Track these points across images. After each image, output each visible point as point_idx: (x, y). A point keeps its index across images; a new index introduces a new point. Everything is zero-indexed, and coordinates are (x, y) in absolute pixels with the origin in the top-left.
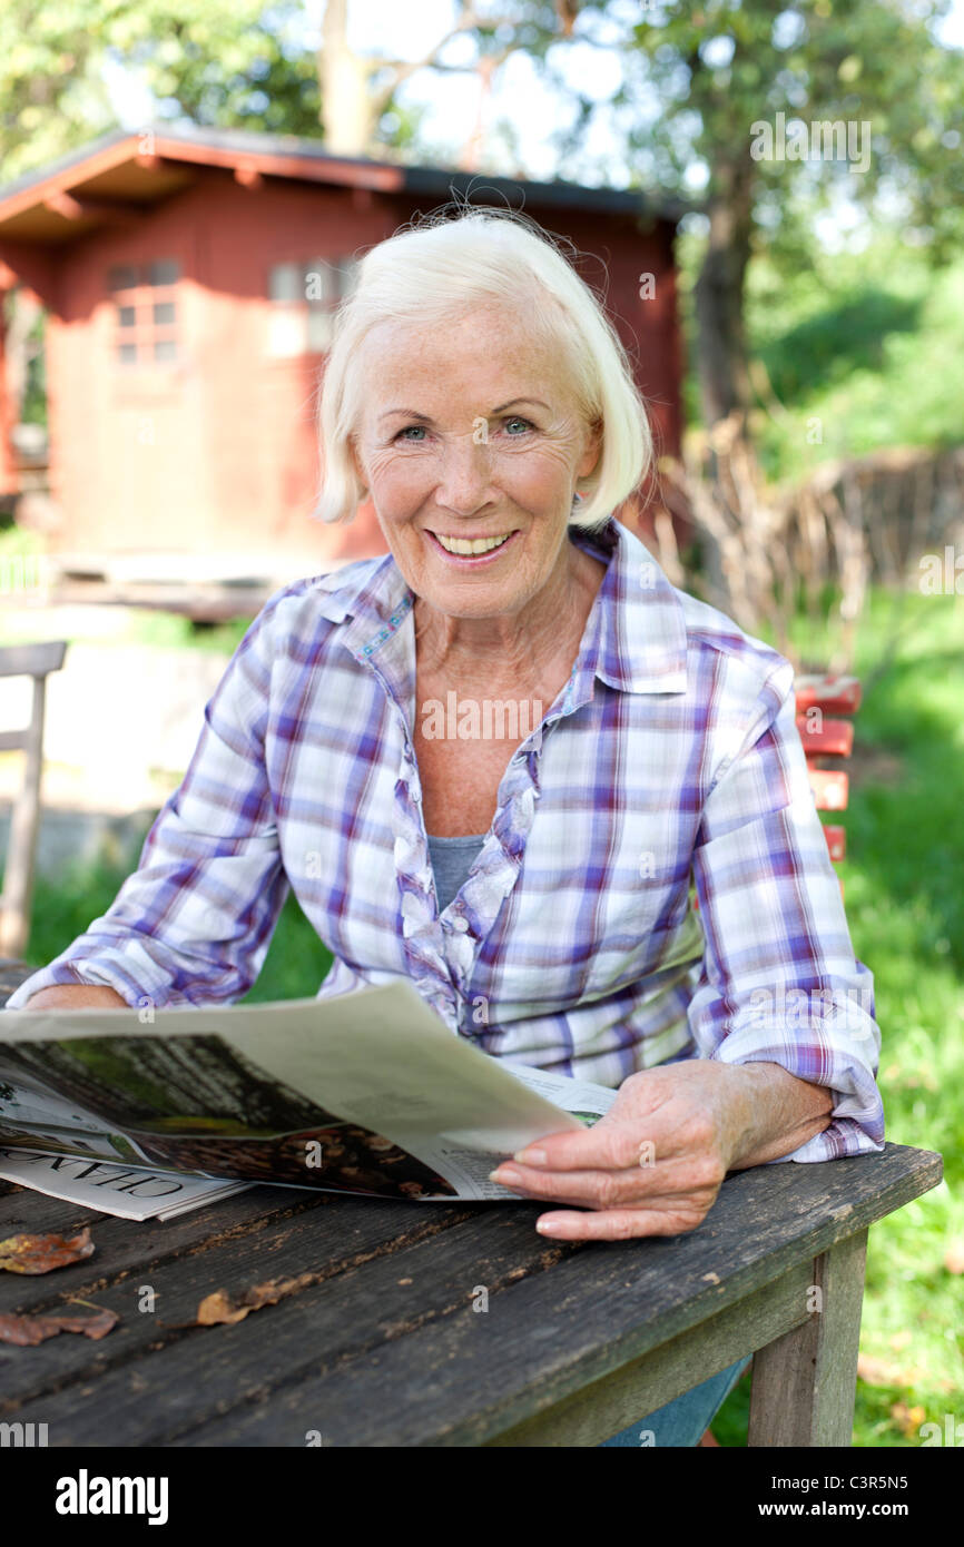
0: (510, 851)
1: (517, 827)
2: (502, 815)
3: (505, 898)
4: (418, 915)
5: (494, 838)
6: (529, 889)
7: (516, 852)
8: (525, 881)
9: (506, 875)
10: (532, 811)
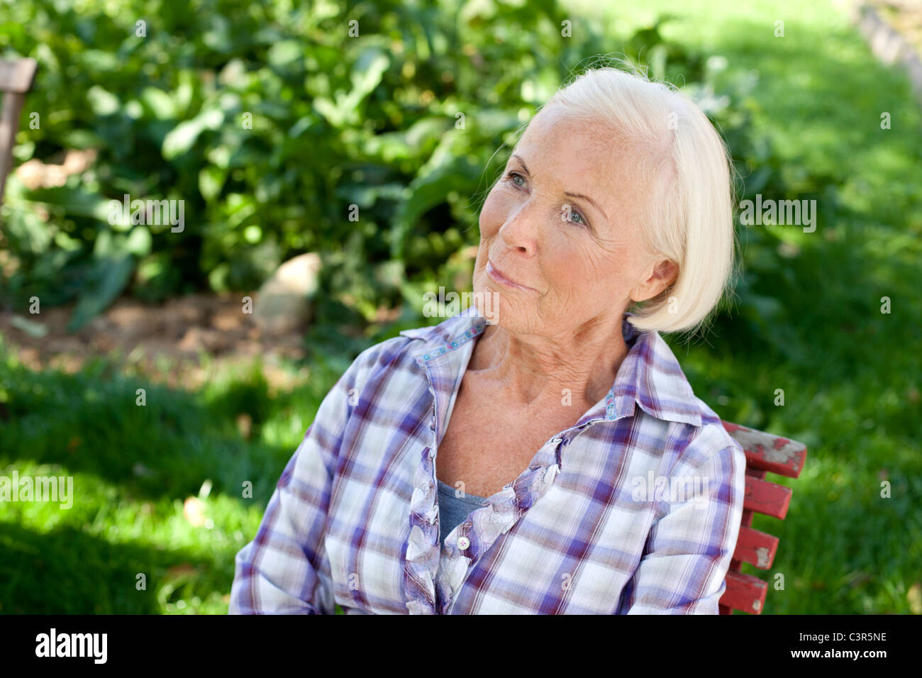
0: (520, 503)
1: (534, 489)
2: (527, 476)
3: (501, 534)
4: (421, 545)
5: (511, 489)
6: (522, 534)
7: (522, 506)
8: (521, 528)
9: (509, 519)
10: (550, 483)
